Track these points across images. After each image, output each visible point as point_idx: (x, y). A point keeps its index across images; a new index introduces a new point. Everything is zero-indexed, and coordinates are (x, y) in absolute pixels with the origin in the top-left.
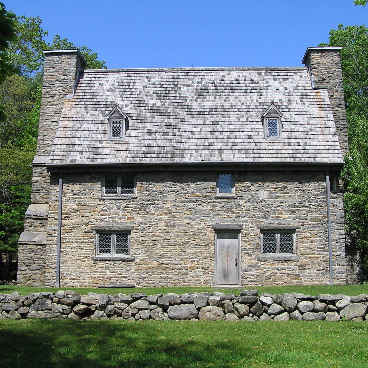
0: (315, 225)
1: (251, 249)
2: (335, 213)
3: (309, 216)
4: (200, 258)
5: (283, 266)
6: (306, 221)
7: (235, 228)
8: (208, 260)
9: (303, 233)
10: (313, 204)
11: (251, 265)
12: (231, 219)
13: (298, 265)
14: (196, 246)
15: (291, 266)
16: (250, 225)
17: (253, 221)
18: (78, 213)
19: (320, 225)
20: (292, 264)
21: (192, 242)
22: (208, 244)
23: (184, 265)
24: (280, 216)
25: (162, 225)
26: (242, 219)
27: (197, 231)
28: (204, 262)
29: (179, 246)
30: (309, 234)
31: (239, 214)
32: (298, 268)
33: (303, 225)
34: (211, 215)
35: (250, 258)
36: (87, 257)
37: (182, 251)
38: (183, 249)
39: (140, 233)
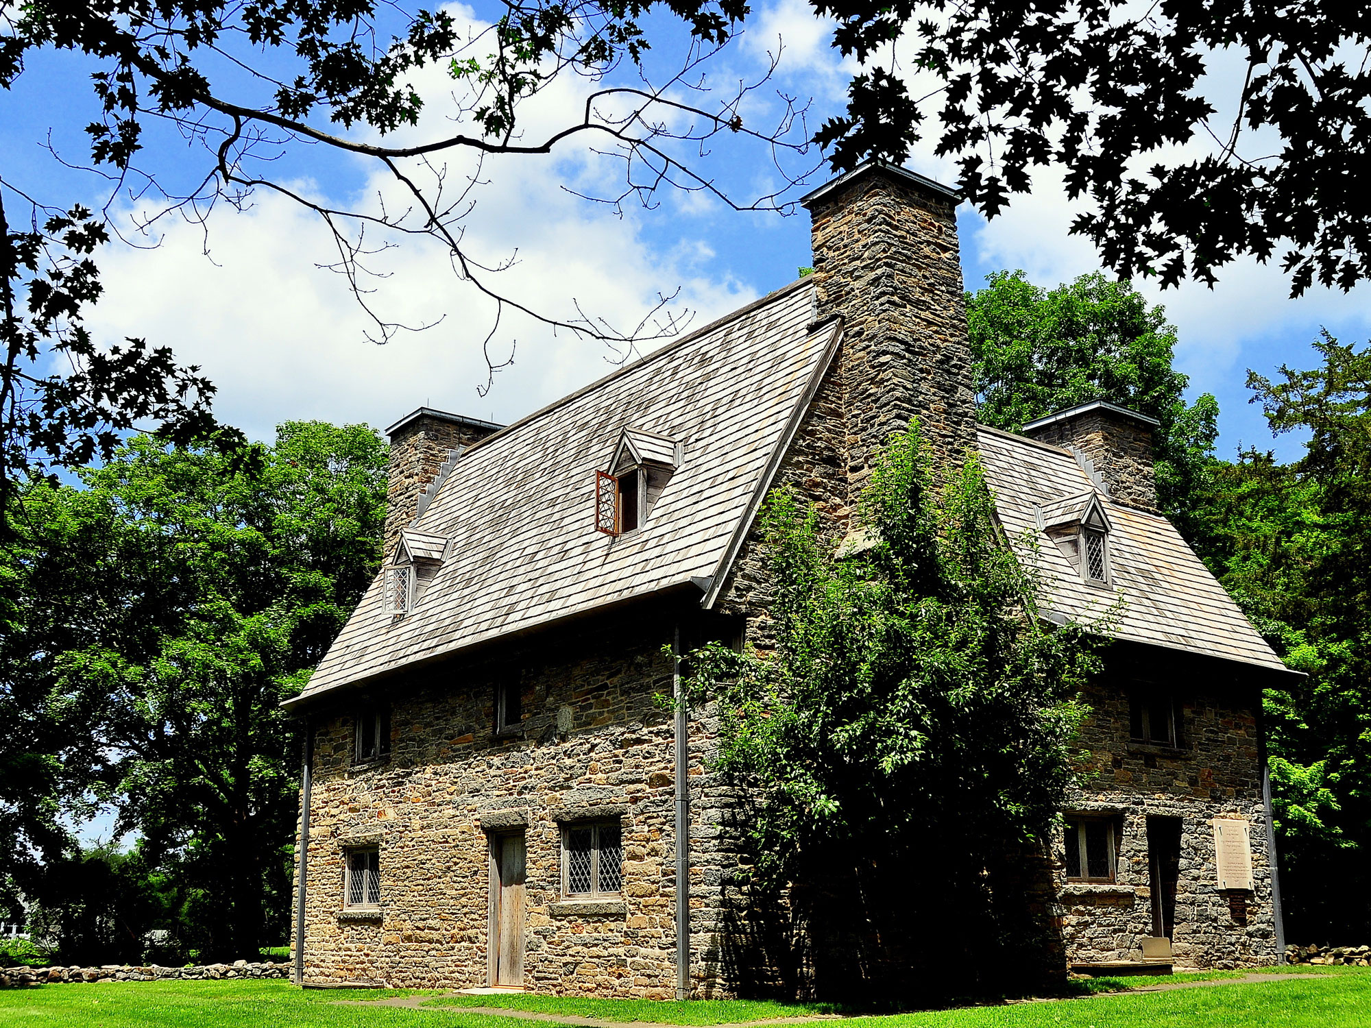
0: (659, 798)
1: (541, 883)
2: (700, 754)
3: (647, 768)
4: (465, 910)
5: (595, 935)
6: (639, 786)
7: (515, 823)
8: (476, 916)
9: (634, 828)
10: (655, 729)
11: (540, 929)
12: (511, 798)
13: (625, 929)
14: (459, 879)
15: (610, 934)
16: (541, 813)
17: (546, 797)
18: (327, 809)
19: (667, 797)
20: (613, 926)
21: (454, 868)
22: (475, 873)
23: (444, 932)
24: (593, 777)
25: (417, 827)
26: (528, 797)
27: (460, 838)
28: (472, 923)
29: (438, 880)
30: (646, 828)
31: (524, 782)
32: (623, 939)
33: (635, 800)
34: (483, 792)
35: (539, 909)
36: (332, 913)
37: (441, 894)
38: (442, 886)
39: (390, 850)
